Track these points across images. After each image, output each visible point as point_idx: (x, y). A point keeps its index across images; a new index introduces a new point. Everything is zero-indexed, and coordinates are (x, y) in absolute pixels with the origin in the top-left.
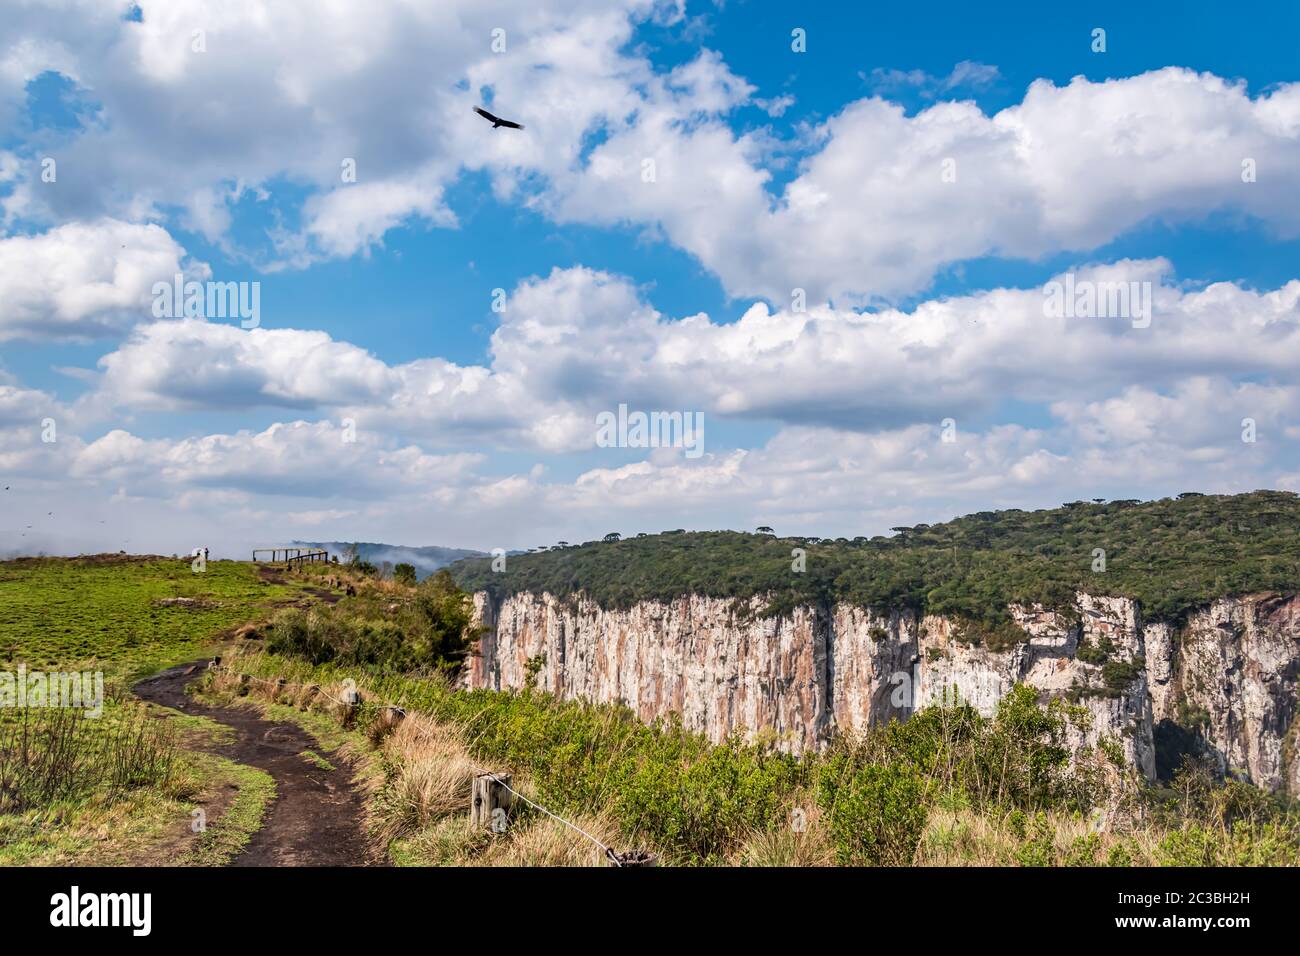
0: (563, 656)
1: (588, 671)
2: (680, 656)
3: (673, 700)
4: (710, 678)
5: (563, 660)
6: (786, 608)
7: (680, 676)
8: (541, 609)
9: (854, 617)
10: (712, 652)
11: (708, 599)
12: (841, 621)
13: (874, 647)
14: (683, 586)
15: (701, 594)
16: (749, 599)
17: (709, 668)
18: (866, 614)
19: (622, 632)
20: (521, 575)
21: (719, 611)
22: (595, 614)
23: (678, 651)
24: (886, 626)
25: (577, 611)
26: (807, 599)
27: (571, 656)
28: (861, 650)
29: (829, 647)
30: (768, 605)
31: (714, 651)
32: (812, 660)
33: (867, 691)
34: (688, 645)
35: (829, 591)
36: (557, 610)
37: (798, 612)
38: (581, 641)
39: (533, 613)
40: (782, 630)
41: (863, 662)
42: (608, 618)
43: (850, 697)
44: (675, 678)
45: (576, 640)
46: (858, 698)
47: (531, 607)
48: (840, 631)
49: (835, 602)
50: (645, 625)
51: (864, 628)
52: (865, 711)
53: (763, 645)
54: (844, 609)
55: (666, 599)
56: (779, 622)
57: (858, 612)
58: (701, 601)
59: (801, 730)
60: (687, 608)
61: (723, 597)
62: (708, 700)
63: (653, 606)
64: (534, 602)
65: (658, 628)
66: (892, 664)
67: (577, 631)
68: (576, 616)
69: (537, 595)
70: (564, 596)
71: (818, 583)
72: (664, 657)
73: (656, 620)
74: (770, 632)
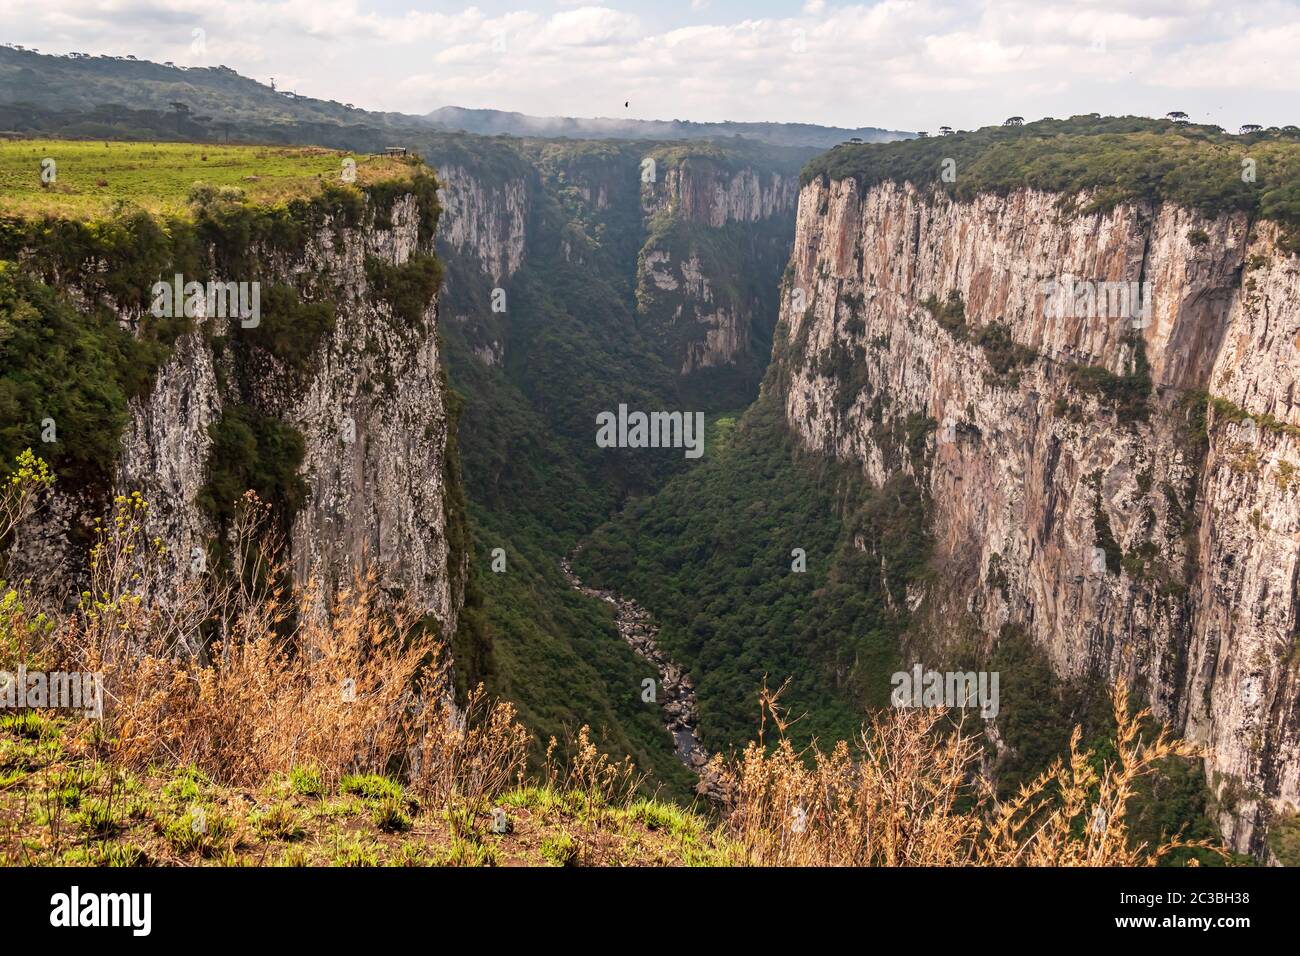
0: (917, 246)
1: (936, 262)
2: (1009, 251)
3: (998, 294)
4: (1033, 275)
5: (916, 250)
6: (1107, 205)
7: (1008, 271)
8: (902, 198)
9: (1177, 217)
10: (1038, 249)
11: (1041, 193)
12: (1164, 221)
13: (1191, 252)
14: (1019, 178)
15: (1035, 188)
16: (1076, 194)
17: (1034, 265)
18: (1189, 215)
19: (963, 224)
20: (886, 162)
21: (1049, 207)
22: (947, 205)
23: (1008, 247)
24: (1210, 229)
25: (932, 202)
26: (1128, 197)
27: (923, 247)
28: (1177, 253)
29: (1147, 249)
30: (1092, 201)
31: (1040, 247)
32: (1124, 261)
33: (1177, 296)
34: (1018, 240)
35: (1157, 188)
36: (915, 200)
37: (1118, 211)
38: (933, 233)
39: (894, 202)
40: (1101, 228)
41: (1178, 267)
42: (955, 208)
43: (1159, 302)
44: (1003, 273)
45: (929, 231)
46: (1167, 303)
47: (893, 196)
48: (1161, 232)
49: (1161, 201)
50: (981, 218)
51: (1184, 229)
52: (1172, 316)
53: (1081, 244)
54: (1168, 209)
55: (1003, 192)
56: (1100, 220)
57: (1181, 213)
58: (1034, 195)
59: (1105, 330)
60: (1022, 202)
61: (1055, 191)
62: (1028, 296)
63: (989, 199)
64: (896, 191)
65: (993, 221)
66: (1210, 270)
67: (931, 221)
68: (931, 206)
69: (899, 183)
70: (922, 185)
71: (1145, 179)
72: (995, 252)
73: (991, 213)
74: (1089, 230)
